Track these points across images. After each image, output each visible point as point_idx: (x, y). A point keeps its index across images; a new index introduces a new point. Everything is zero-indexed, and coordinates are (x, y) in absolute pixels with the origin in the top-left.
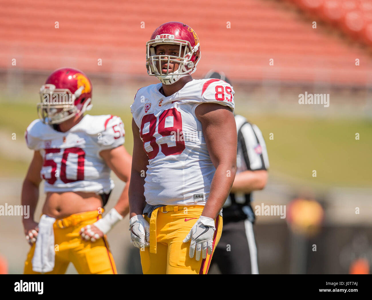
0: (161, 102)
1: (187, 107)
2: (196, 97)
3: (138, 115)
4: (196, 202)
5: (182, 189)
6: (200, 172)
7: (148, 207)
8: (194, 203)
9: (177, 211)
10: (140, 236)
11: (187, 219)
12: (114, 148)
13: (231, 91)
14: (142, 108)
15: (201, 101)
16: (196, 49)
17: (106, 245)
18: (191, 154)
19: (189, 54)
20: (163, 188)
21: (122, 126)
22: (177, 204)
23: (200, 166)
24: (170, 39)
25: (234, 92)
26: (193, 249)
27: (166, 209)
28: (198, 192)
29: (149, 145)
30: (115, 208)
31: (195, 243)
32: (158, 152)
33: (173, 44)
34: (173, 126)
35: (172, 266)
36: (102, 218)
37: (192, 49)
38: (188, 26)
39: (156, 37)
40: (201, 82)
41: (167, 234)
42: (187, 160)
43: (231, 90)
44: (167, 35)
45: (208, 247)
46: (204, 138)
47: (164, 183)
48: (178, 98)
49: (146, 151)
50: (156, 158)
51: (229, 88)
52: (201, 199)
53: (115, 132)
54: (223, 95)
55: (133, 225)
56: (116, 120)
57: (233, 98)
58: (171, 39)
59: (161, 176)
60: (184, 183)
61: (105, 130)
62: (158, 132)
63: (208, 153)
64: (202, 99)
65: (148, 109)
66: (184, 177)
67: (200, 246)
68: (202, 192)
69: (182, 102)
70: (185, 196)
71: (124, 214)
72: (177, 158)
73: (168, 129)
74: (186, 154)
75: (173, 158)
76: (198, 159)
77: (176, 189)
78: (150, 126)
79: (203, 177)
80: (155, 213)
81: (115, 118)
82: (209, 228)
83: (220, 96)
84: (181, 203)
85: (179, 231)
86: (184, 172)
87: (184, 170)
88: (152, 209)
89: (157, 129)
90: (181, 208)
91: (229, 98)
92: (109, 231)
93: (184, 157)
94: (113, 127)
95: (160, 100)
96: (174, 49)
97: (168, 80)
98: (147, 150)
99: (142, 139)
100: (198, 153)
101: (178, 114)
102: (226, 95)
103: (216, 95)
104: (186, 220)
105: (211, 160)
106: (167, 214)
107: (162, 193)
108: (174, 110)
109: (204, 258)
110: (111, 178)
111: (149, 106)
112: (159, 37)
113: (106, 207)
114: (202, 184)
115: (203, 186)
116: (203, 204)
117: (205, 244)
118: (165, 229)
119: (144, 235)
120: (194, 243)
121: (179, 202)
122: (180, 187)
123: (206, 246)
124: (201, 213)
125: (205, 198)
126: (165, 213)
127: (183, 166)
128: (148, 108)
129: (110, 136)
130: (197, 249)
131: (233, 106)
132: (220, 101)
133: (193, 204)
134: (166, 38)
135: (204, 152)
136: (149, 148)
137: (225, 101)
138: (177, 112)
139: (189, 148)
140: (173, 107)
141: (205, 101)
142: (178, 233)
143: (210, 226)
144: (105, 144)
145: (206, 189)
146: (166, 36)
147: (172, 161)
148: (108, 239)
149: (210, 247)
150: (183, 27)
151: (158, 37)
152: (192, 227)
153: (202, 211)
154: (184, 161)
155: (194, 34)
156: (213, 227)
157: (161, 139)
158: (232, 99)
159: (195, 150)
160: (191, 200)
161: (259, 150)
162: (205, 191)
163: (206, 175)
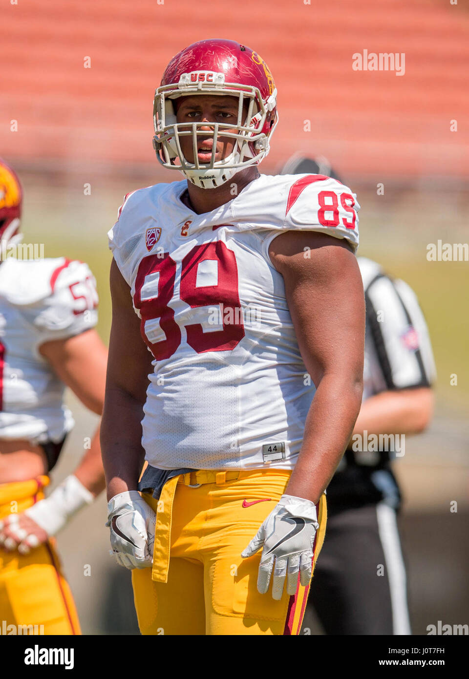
0: (187, 226)
1: (250, 238)
2: (271, 216)
3: (127, 254)
4: (269, 462)
5: (236, 431)
6: (278, 392)
7: (153, 475)
8: (263, 463)
9: (223, 484)
10: (135, 540)
11: (247, 501)
12: (73, 336)
13: (353, 205)
14: (138, 239)
15: (285, 227)
16: (271, 104)
17: (54, 561)
18: (256, 350)
19: (258, 116)
20: (188, 430)
21: (92, 283)
22: (224, 468)
23: (280, 378)
24: (214, 82)
25: (360, 207)
26: (267, 573)
27: (198, 479)
28: (274, 440)
29: (158, 326)
30: (76, 474)
31: (273, 559)
32: (179, 343)
33: (222, 94)
34: (216, 284)
35: (220, 615)
36: (46, 497)
37: (265, 104)
38: (251, 49)
39: (181, 78)
40: (285, 183)
41: (200, 537)
42: (248, 363)
43: (352, 201)
44: (206, 72)
45: (302, 568)
46: (290, 314)
47: (192, 418)
48: (231, 217)
49: (150, 340)
50: (173, 357)
51: (348, 197)
52: (279, 455)
53: (76, 298)
54: (336, 213)
55: (117, 514)
56: (78, 271)
57: (358, 220)
58: (217, 82)
59: (187, 402)
60: (240, 418)
61: (52, 294)
62: (179, 296)
63: (296, 349)
64: (287, 222)
65: (154, 242)
66: (240, 403)
67: (282, 564)
68: (283, 439)
69: (237, 228)
70: (243, 448)
71: (96, 488)
72: (226, 358)
73: (205, 290)
74: (246, 350)
75: (214, 359)
76: (276, 362)
77: (222, 433)
78: (160, 282)
79: (286, 404)
80: (170, 487)
81: (74, 265)
82: (304, 523)
83: (329, 216)
84: (232, 464)
85: (230, 530)
86: (239, 391)
87: (240, 387)
88: (162, 479)
89: (177, 289)
90: (232, 476)
91: (350, 221)
92: (62, 530)
93: (240, 358)
94: (71, 287)
95: (184, 221)
96: (223, 105)
97: (210, 178)
98: (152, 337)
99: (137, 311)
100: (276, 349)
101: (229, 255)
102: (342, 214)
103: (321, 213)
104: (245, 505)
105: (303, 365)
106: (198, 490)
107: (186, 442)
108: (219, 246)
109: (291, 592)
110: (64, 406)
111: (157, 235)
112: (187, 77)
113: (56, 473)
114: (283, 420)
115: (285, 425)
116: (287, 465)
117: (295, 562)
118: (195, 524)
119: (144, 539)
120: (270, 558)
121: (228, 463)
122: (230, 426)
123: (297, 564)
124: (283, 488)
125: (288, 452)
126: (194, 487)
127: (238, 379)
128: (153, 239)
129: (63, 307)
130: (275, 572)
131: (357, 240)
132: (330, 228)
133: (262, 466)
134: (205, 82)
135: (287, 345)
136: (155, 333)
137: (341, 226)
138: (227, 251)
139: (254, 335)
140: (216, 238)
141: (295, 227)
142: (227, 535)
143: (306, 519)
144: (51, 327)
145: (292, 431)
146: (205, 77)
147: (214, 365)
148: (59, 548)
149: (306, 568)
150: (242, 53)
151: (185, 79)
152: (262, 522)
153: (284, 484)
154: (241, 366)
155: (265, 68)
156: (314, 521)
157: (186, 313)
158: (356, 223)
159: (267, 340)
160: (257, 459)
161: (412, 341)
162: (290, 438)
163: (290, 398)
